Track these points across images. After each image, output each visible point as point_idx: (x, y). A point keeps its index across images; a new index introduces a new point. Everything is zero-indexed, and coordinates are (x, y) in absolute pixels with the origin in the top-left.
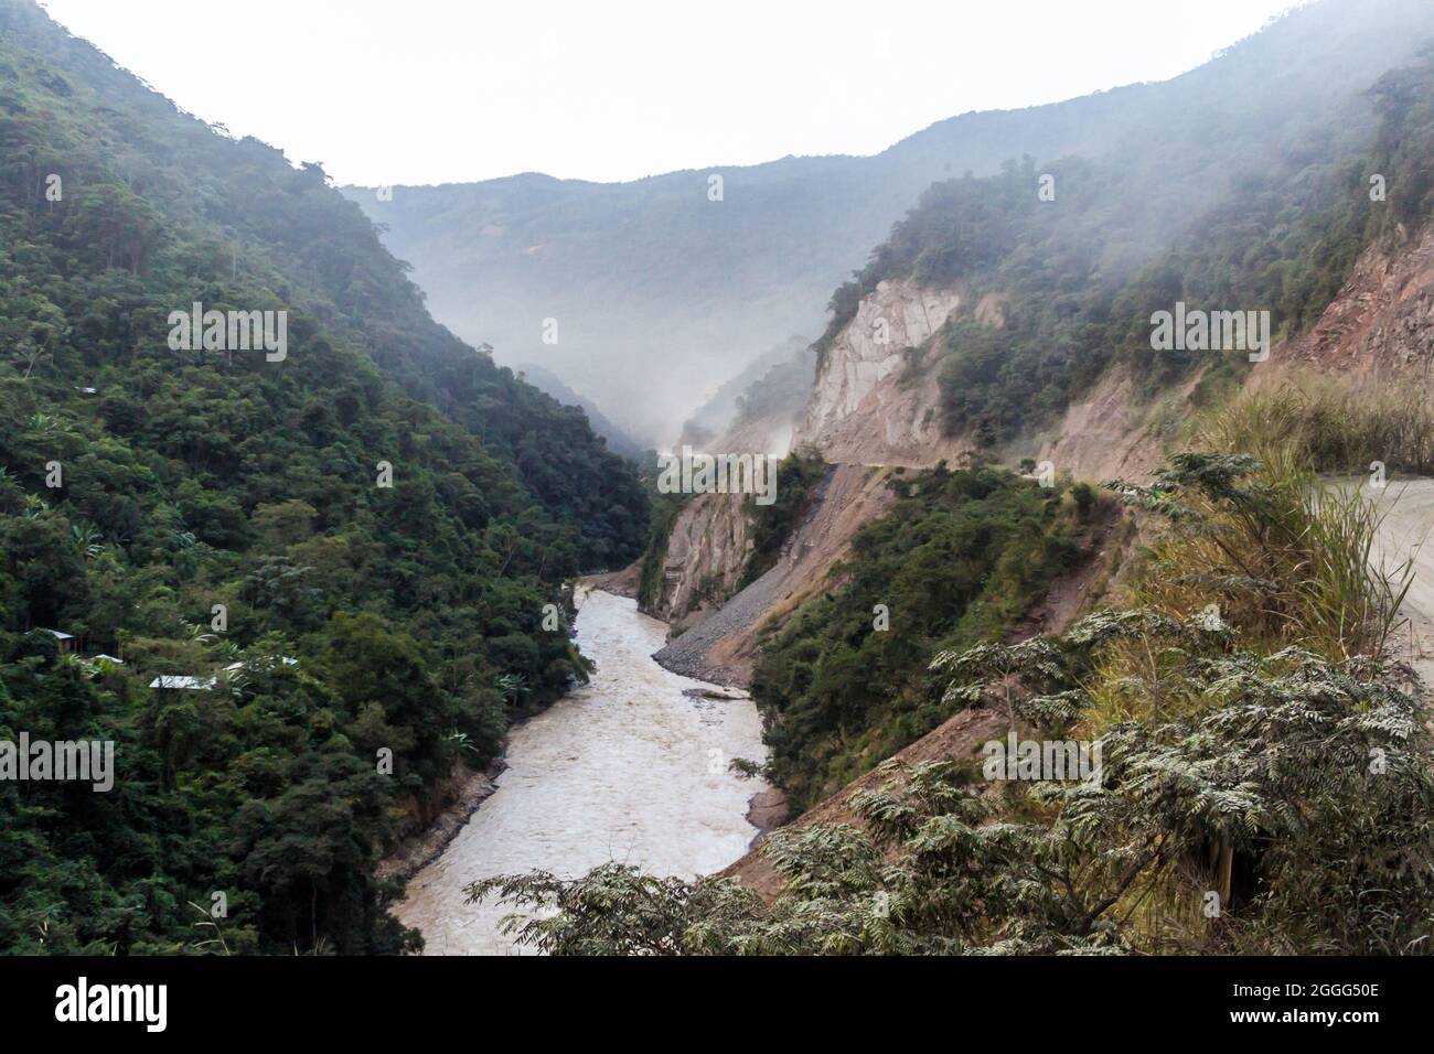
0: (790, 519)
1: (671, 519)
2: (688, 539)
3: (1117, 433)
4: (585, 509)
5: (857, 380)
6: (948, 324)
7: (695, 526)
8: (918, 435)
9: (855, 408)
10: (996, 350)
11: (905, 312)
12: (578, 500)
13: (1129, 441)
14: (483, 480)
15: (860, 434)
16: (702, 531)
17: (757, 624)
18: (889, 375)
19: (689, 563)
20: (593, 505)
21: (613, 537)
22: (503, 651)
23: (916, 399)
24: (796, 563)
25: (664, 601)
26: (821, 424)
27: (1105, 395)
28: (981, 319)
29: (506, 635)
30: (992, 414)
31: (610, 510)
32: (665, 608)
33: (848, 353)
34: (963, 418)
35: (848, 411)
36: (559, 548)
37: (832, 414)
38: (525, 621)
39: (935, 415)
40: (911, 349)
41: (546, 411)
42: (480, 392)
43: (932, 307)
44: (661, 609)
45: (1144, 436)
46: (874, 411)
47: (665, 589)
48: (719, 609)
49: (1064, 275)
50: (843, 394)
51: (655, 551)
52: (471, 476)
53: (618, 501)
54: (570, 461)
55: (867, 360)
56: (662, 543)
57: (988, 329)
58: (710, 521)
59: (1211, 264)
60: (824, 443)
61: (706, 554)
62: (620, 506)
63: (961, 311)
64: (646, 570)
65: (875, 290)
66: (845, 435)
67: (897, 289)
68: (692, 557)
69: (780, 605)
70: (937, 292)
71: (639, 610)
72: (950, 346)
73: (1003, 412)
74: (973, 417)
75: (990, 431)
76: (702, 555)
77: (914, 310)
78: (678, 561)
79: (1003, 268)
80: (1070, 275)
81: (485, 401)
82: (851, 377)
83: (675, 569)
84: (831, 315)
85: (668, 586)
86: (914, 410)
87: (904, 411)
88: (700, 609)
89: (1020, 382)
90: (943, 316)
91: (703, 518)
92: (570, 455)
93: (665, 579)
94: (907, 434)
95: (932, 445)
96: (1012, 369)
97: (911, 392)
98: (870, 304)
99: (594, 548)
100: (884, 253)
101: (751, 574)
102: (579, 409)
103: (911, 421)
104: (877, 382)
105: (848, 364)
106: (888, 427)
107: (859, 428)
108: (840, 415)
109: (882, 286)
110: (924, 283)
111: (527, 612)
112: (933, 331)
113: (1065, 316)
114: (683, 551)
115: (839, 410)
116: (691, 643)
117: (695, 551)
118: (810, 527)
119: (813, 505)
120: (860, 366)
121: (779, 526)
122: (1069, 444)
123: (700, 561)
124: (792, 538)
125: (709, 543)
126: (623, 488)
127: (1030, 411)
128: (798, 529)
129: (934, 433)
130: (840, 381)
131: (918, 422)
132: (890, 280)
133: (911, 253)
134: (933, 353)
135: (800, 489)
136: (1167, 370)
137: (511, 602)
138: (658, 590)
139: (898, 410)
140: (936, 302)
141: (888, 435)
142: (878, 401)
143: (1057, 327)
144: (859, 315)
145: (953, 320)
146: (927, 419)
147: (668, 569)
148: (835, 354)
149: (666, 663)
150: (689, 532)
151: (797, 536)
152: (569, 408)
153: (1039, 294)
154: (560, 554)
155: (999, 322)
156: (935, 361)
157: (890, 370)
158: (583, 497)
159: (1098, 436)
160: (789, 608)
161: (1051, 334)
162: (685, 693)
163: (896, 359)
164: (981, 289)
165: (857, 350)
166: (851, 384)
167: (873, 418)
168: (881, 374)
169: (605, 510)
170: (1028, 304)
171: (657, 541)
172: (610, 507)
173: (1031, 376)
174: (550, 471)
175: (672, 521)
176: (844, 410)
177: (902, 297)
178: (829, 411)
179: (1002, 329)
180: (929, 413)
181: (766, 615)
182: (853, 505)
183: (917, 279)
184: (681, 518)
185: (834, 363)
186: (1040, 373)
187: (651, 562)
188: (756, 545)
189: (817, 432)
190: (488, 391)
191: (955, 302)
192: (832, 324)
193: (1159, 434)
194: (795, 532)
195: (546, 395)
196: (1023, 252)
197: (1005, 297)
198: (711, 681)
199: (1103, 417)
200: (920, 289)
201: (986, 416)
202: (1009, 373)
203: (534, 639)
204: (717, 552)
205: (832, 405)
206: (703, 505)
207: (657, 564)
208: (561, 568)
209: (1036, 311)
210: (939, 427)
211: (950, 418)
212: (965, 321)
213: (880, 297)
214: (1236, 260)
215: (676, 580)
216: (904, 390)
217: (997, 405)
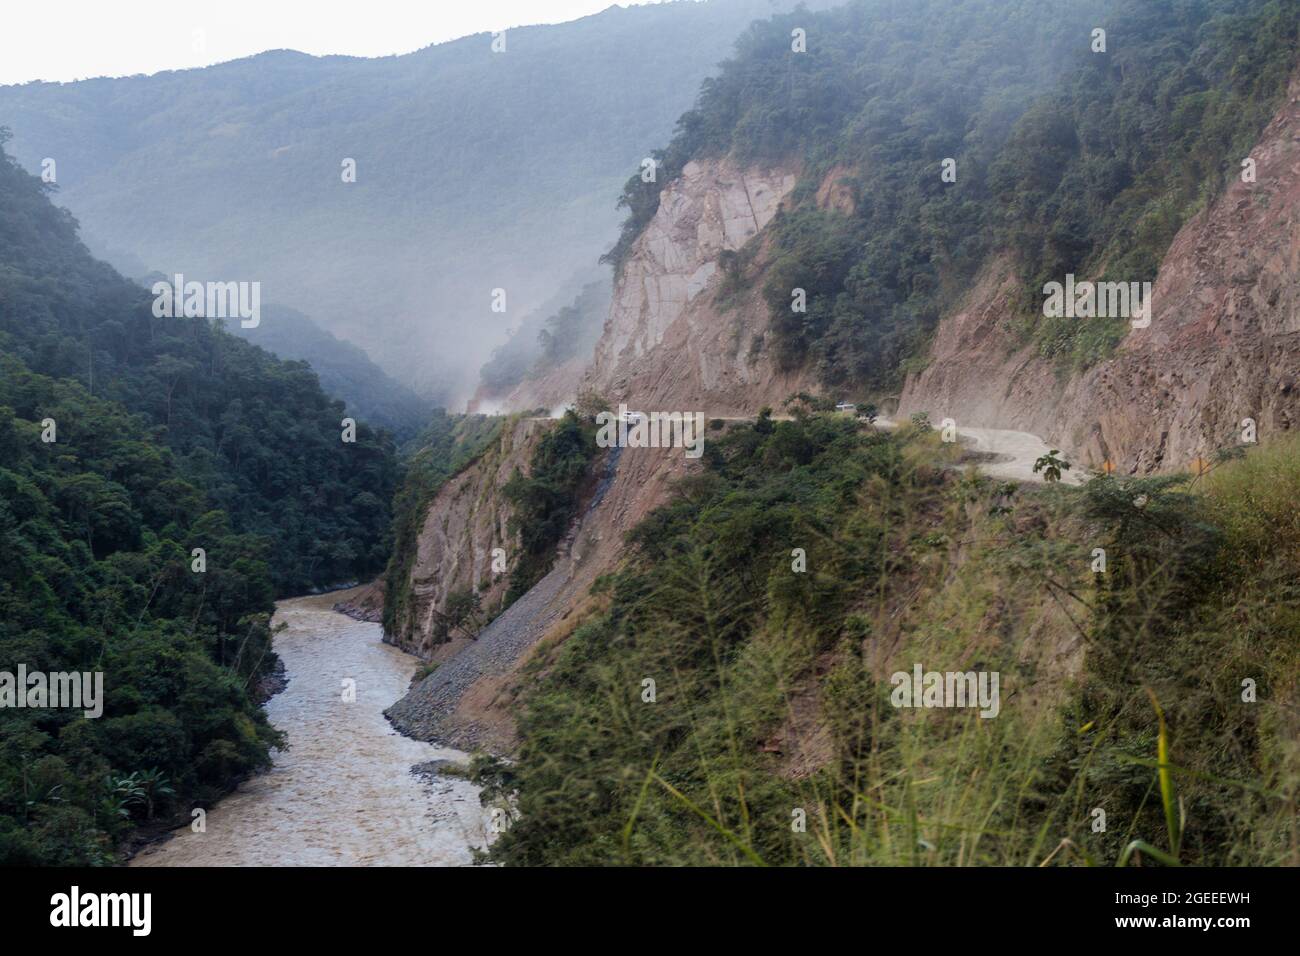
0: (569, 504)
1: (419, 512)
2: (443, 537)
3: (999, 354)
4: (318, 502)
5: (660, 301)
6: (780, 215)
7: (454, 518)
8: (744, 373)
9: (660, 340)
10: (844, 247)
11: (722, 203)
12: (307, 490)
13: (1011, 367)
14: (138, 478)
15: (667, 375)
16: (461, 526)
17: (523, 658)
18: (702, 291)
19: (446, 572)
20: (331, 496)
21: (361, 537)
22: (127, 737)
23: (740, 322)
24: (580, 564)
25: (415, 627)
26: (614, 364)
27: (983, 301)
28: (826, 205)
29: (134, 712)
30: (840, 337)
31: (355, 500)
32: (416, 636)
33: (647, 264)
34: (802, 345)
35: (651, 344)
36: (241, 570)
37: (630, 349)
38: (164, 690)
39: (766, 343)
40: (728, 254)
41: (258, 370)
42: (161, 351)
43: (759, 193)
44: (410, 638)
45: (1032, 357)
46: (685, 342)
47: (414, 610)
48: (475, 639)
49: (930, 137)
50: (642, 322)
51: (401, 558)
52: (119, 474)
53: (366, 487)
54: (294, 437)
55: (674, 271)
56: (409, 546)
57: (834, 219)
58: (471, 511)
59: (1116, 105)
60: (618, 392)
61: (466, 558)
62: (370, 494)
63: (797, 195)
64: (391, 584)
65: (680, 176)
66: (647, 379)
67: (711, 172)
68: (450, 563)
69: (556, 627)
70: (765, 172)
71: (384, 641)
72: (783, 245)
73: (855, 332)
74: (815, 343)
75: (840, 359)
76: (462, 561)
77: (735, 199)
78: (431, 570)
79: (849, 132)
80: (939, 136)
81: (168, 364)
82: (653, 298)
83: (426, 582)
84: (626, 213)
85: (418, 604)
86: (737, 337)
87: (724, 342)
88: (449, 640)
89: (876, 289)
90: (774, 203)
91: (462, 508)
92: (295, 429)
93: (413, 597)
94: (729, 373)
95: (764, 385)
96: (864, 271)
97: (733, 313)
98: (675, 195)
99: (335, 555)
100: (692, 122)
101: (521, 583)
102: (304, 365)
103: (733, 354)
104: (687, 303)
105: (647, 280)
106: (703, 363)
107: (665, 367)
108: (639, 352)
109: (691, 169)
110: (746, 160)
111: (167, 675)
112: (761, 227)
113: (934, 193)
114: (438, 556)
115: (638, 345)
116: (436, 691)
117: (452, 552)
118: (598, 513)
119: (601, 481)
120: (663, 279)
121: (553, 515)
122: (937, 373)
123: (459, 568)
124: (573, 530)
125: (470, 542)
126: (373, 468)
127: (892, 328)
128: (580, 516)
129: (766, 369)
130: (639, 303)
131: (743, 355)
132: (701, 160)
133: (729, 121)
134: (761, 258)
135: (580, 460)
136: (1061, 260)
137: (141, 662)
138: (407, 611)
139: (716, 339)
140: (764, 186)
141: (704, 375)
142: (689, 328)
143: (924, 210)
144: (660, 212)
145: (787, 209)
146: (755, 350)
147: (416, 581)
148: (630, 266)
149: (402, 723)
150: (445, 529)
151: (580, 527)
152: (291, 365)
153: (900, 164)
154: (243, 578)
155: (848, 206)
156: (763, 268)
157: (704, 284)
158: (314, 483)
159: (973, 361)
160: (565, 632)
161: (916, 220)
162: (415, 770)
163: (711, 268)
164: (822, 165)
165: (659, 259)
166: (653, 308)
167: (683, 352)
168: (693, 291)
169: (348, 500)
170: (887, 179)
171: (403, 543)
172: (355, 495)
173: (891, 281)
174: (265, 452)
175: (422, 513)
176: (644, 345)
177: (717, 182)
178: (624, 346)
179: (853, 216)
180: (758, 341)
181: (537, 644)
182: (654, 478)
183: (737, 155)
184: (432, 509)
185: (631, 279)
186: (902, 276)
187: (398, 573)
188: (524, 543)
189: (609, 378)
190: (171, 349)
191: (790, 183)
192: (627, 225)
193: (1051, 353)
194: (577, 521)
195: (257, 349)
196: (875, 108)
197: (853, 173)
198: (457, 747)
199: (982, 332)
200: (741, 170)
201: (832, 340)
202: (860, 278)
203: (177, 714)
204: (480, 553)
205: (628, 337)
206: (462, 489)
207: (404, 576)
208: (245, 597)
209: (895, 188)
210: (773, 359)
211: (785, 345)
212: (803, 209)
213: (688, 185)
214: (1147, 97)
215: (428, 596)
216: (722, 311)
217: (846, 325)
